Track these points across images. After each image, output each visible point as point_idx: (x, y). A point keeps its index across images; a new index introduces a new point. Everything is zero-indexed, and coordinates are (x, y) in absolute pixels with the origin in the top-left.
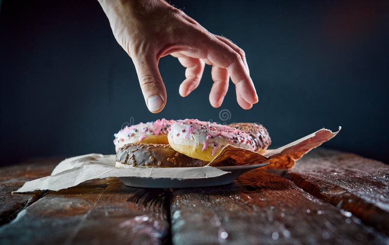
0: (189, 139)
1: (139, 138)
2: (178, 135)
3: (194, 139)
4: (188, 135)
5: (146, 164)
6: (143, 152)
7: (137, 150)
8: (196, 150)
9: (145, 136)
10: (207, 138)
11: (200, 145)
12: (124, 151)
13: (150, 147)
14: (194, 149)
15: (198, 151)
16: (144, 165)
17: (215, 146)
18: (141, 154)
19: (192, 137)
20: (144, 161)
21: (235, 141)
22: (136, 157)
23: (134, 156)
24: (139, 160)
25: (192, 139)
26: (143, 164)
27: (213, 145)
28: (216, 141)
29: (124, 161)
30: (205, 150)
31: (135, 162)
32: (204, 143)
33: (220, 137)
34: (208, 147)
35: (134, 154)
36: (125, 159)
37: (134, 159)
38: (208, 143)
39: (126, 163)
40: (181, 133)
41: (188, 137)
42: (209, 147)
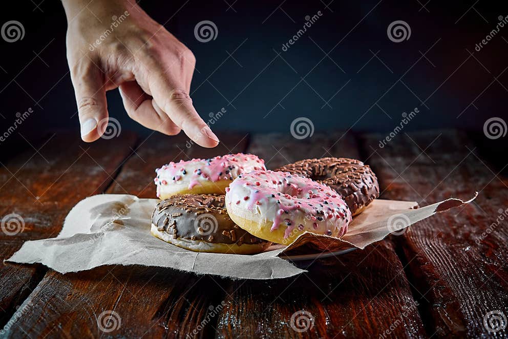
0: (253, 211)
1: (189, 183)
2: (238, 203)
3: (259, 212)
4: (252, 206)
5: (192, 237)
6: (189, 220)
7: (181, 215)
8: (262, 229)
9: (196, 183)
10: (279, 212)
11: (268, 222)
12: (163, 213)
13: (198, 212)
14: (259, 227)
15: (265, 230)
16: (189, 238)
17: (289, 224)
18: (185, 222)
19: (258, 208)
20: (189, 233)
21: (318, 218)
22: (179, 226)
23: (175, 223)
24: (183, 230)
25: (257, 212)
26: (187, 237)
27: (287, 223)
28: (292, 219)
29: (162, 227)
30: (275, 230)
31: (177, 232)
32: (274, 220)
33: (298, 211)
34: (279, 226)
35: (177, 220)
36: (163, 225)
37: (175, 228)
38: (279, 220)
39: (164, 229)
40: (243, 201)
41: (251, 209)
42: (281, 225)
